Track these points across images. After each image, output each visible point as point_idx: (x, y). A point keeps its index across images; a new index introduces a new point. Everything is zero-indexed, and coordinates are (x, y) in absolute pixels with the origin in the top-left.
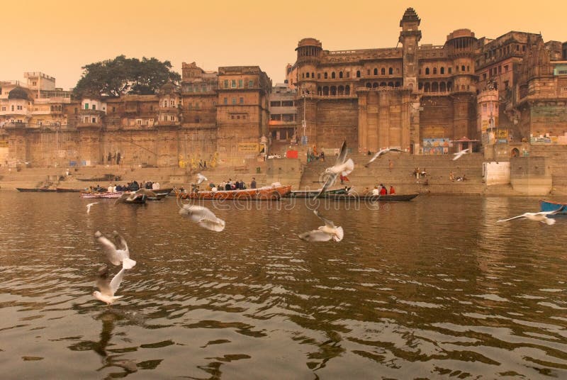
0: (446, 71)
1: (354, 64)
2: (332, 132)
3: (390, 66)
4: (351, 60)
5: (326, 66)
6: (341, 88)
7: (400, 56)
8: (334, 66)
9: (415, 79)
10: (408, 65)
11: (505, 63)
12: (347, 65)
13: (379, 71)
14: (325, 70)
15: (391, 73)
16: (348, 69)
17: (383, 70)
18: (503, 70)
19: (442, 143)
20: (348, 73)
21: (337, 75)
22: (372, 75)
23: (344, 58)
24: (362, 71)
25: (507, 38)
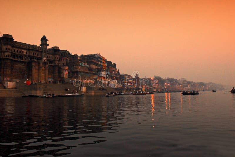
0: (52, 58)
1: (25, 49)
2: (16, 73)
3: (38, 53)
4: (24, 47)
5: (15, 47)
6: (20, 57)
7: (41, 50)
8: (18, 48)
9: (46, 59)
10: (44, 54)
11: (63, 58)
12: (23, 49)
13: (35, 54)
14: (14, 48)
15: (38, 55)
16: (23, 50)
17: (36, 54)
18: (62, 60)
19: (51, 80)
20: (23, 52)
21: (19, 51)
22: (32, 55)
23: (22, 46)
24: (28, 52)
25: (64, 51)
